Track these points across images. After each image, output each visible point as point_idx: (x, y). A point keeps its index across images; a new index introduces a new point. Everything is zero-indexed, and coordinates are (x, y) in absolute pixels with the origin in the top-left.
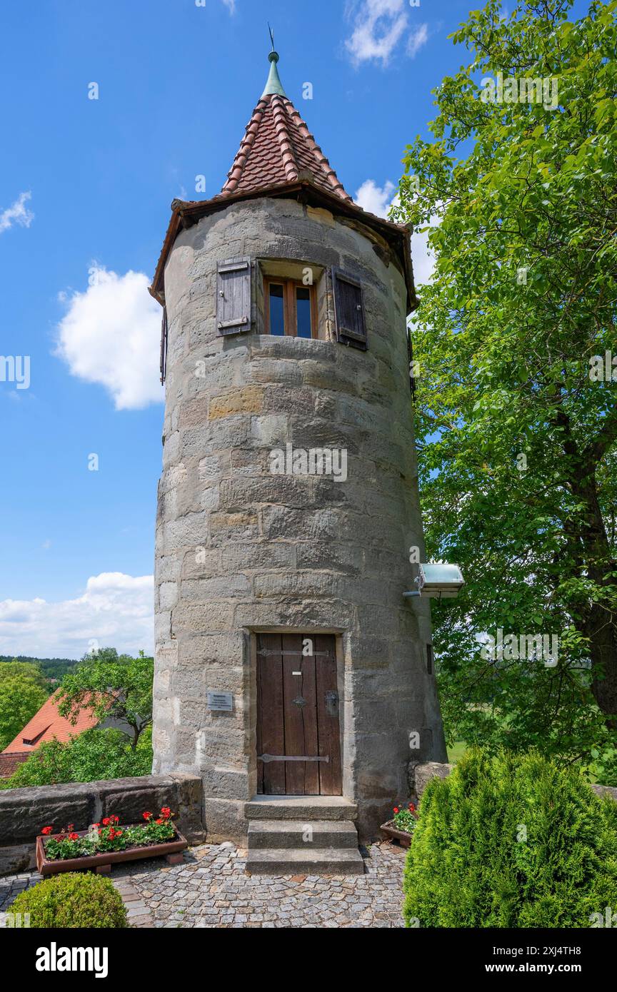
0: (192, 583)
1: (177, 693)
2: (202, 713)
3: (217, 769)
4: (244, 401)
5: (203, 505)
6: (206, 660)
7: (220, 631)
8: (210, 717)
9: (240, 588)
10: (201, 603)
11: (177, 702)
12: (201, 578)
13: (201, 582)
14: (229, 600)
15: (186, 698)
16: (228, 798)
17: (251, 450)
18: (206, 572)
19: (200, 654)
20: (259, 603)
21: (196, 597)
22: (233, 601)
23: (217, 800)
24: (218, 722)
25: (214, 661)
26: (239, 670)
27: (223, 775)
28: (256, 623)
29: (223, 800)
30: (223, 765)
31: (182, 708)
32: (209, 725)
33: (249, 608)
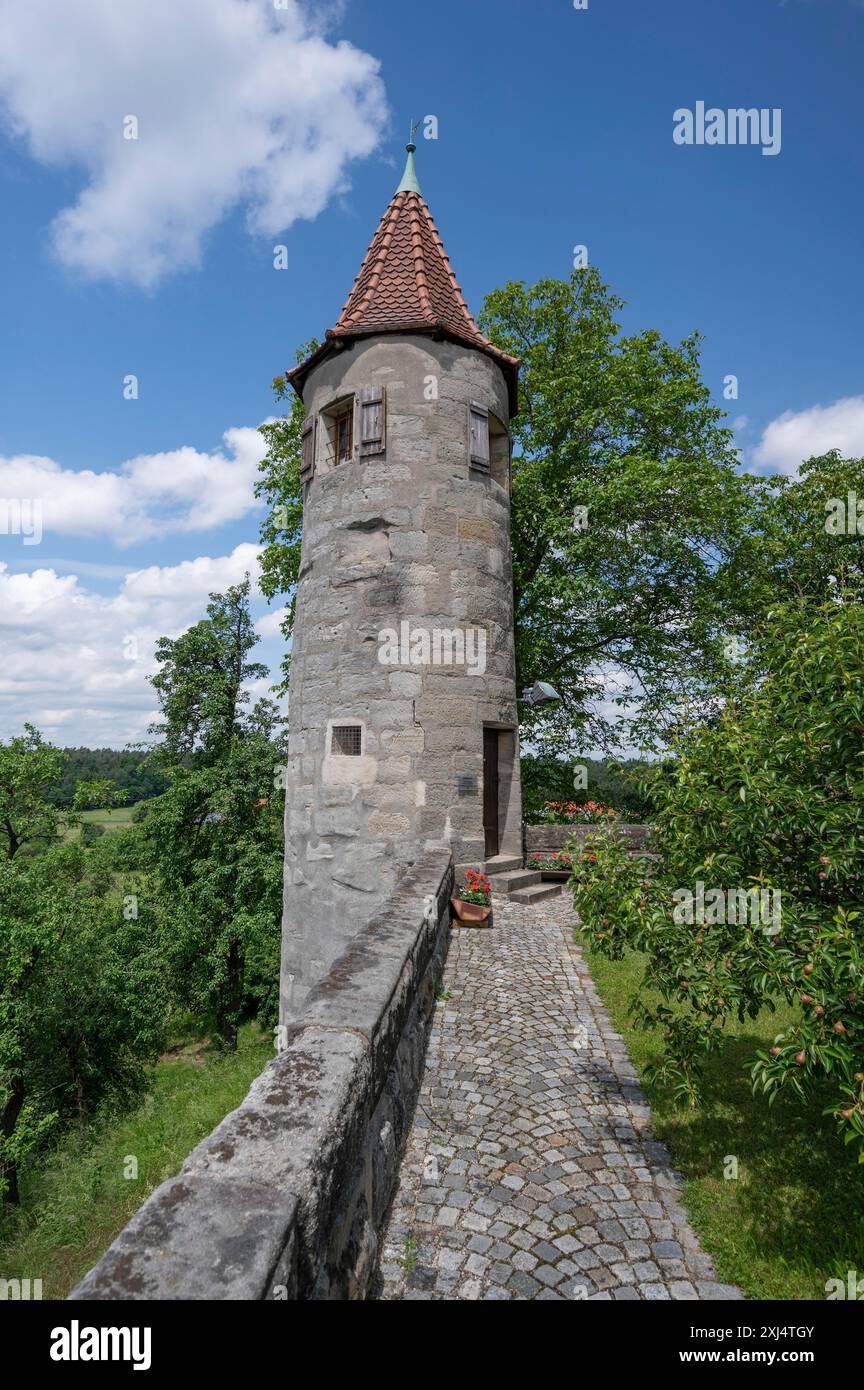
0: (440, 678)
1: (421, 778)
2: (451, 793)
3: (464, 839)
4: (483, 531)
5: (454, 611)
6: (454, 748)
7: (467, 723)
8: (457, 796)
9: (480, 689)
10: (450, 697)
11: (421, 786)
12: (449, 675)
13: (449, 679)
14: (472, 697)
15: (433, 781)
16: (472, 861)
17: (487, 574)
18: (454, 670)
19: (450, 741)
20: (491, 703)
21: (443, 691)
22: (475, 698)
23: (463, 865)
24: (464, 800)
25: (462, 748)
26: (480, 756)
27: (468, 843)
28: (490, 719)
29: (468, 864)
30: (469, 835)
31: (428, 791)
32: (456, 804)
33: (486, 706)
